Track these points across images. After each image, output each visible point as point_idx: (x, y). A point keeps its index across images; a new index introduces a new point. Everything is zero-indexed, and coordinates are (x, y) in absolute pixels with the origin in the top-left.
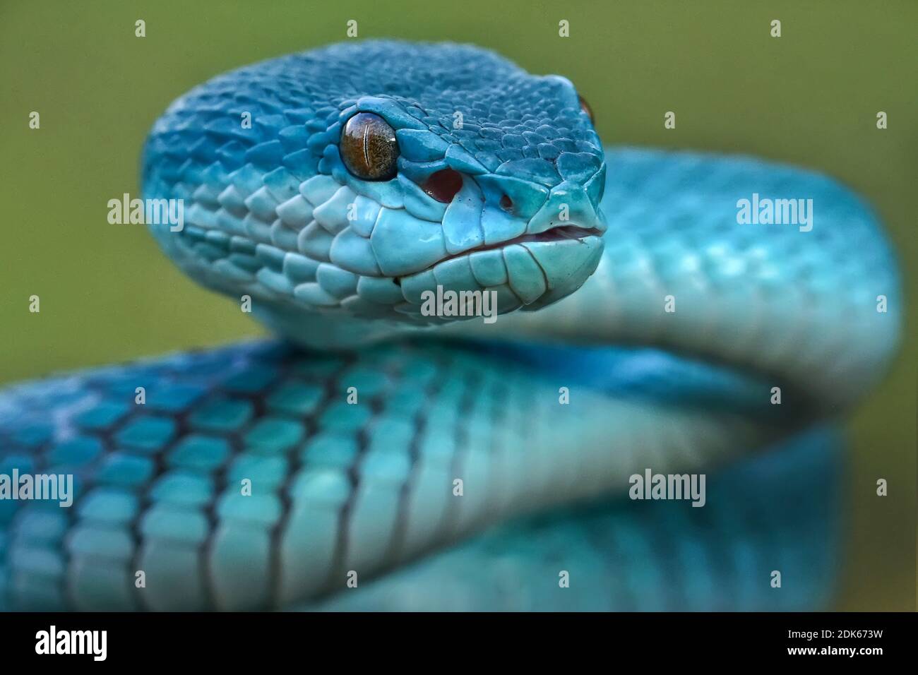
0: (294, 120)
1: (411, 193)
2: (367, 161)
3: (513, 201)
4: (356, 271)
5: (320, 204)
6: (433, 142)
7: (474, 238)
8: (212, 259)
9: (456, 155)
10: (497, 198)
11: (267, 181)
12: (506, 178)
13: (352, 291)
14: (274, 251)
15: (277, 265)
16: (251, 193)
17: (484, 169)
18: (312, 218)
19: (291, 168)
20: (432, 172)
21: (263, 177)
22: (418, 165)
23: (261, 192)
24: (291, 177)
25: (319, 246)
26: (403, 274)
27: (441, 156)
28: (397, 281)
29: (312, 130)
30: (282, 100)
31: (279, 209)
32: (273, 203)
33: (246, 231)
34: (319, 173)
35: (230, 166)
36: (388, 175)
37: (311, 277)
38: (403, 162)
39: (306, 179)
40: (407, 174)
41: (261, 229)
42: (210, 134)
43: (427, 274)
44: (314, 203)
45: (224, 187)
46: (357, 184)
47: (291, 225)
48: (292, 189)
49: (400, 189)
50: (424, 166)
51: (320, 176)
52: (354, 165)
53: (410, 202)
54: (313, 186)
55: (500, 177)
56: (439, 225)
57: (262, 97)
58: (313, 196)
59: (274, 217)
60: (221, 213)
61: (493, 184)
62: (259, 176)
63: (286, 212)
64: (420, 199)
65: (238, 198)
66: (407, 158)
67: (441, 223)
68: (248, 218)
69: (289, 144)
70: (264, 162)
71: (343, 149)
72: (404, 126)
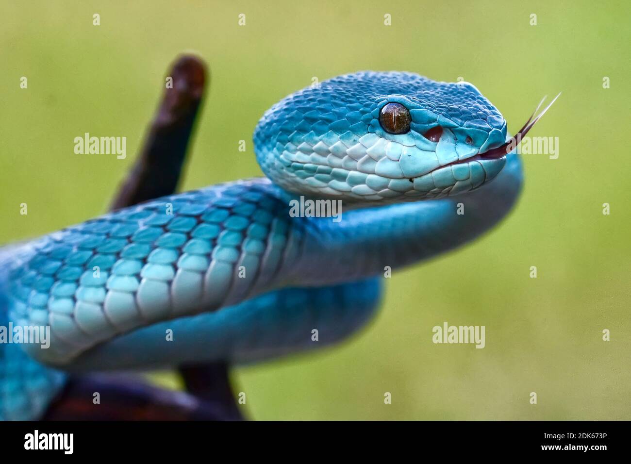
0: (353, 109)
1: (418, 138)
2: (394, 125)
3: (472, 139)
4: (388, 177)
5: (370, 147)
6: (431, 114)
7: (453, 157)
8: (304, 177)
9: (442, 120)
10: (464, 138)
11: (341, 138)
12: (469, 129)
13: (385, 187)
14: (342, 171)
15: (342, 178)
16: (332, 144)
17: (456, 125)
18: (366, 154)
19: (354, 131)
20: (430, 128)
21: (339, 136)
22: (422, 125)
23: (338, 143)
24: (354, 135)
25: (369, 167)
26: (415, 176)
27: (435, 120)
28: (411, 180)
29: (363, 113)
30: (342, 100)
31: (348, 151)
32: (345, 148)
33: (328, 163)
34: (369, 133)
35: (319, 133)
36: (406, 131)
37: (363, 182)
38: (413, 124)
39: (362, 136)
40: (416, 130)
41: (337, 161)
42: (306, 118)
43: (429, 175)
44: (366, 146)
45: (316, 142)
46: (390, 136)
47: (354, 158)
48: (354, 141)
49: (413, 137)
50: (427, 125)
51: (370, 134)
52: (387, 127)
53: (418, 143)
54: (366, 139)
55: (466, 128)
56: (434, 153)
57: (332, 100)
58: (366, 143)
59: (346, 154)
60: (314, 155)
61: (462, 132)
62: (336, 136)
63: (351, 151)
64: (424, 141)
65: (325, 147)
66: (415, 122)
67: (435, 152)
68: (329, 156)
69: (353, 120)
70: (338, 129)
71: (381, 120)
72: (413, 107)
